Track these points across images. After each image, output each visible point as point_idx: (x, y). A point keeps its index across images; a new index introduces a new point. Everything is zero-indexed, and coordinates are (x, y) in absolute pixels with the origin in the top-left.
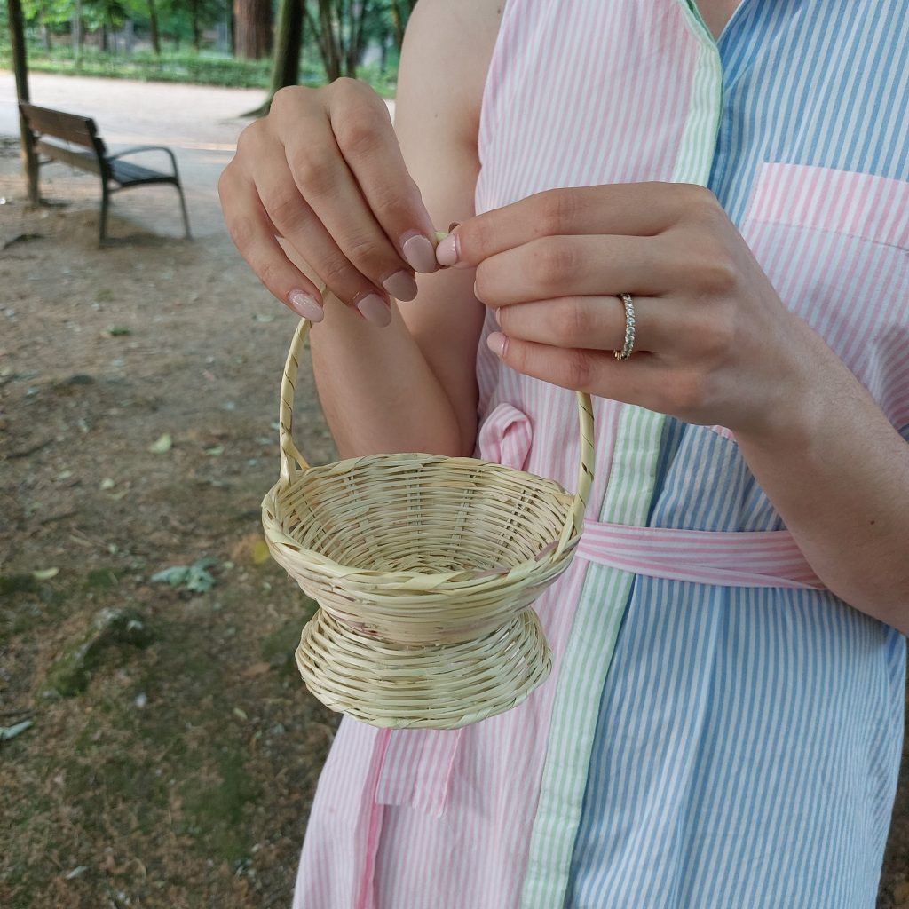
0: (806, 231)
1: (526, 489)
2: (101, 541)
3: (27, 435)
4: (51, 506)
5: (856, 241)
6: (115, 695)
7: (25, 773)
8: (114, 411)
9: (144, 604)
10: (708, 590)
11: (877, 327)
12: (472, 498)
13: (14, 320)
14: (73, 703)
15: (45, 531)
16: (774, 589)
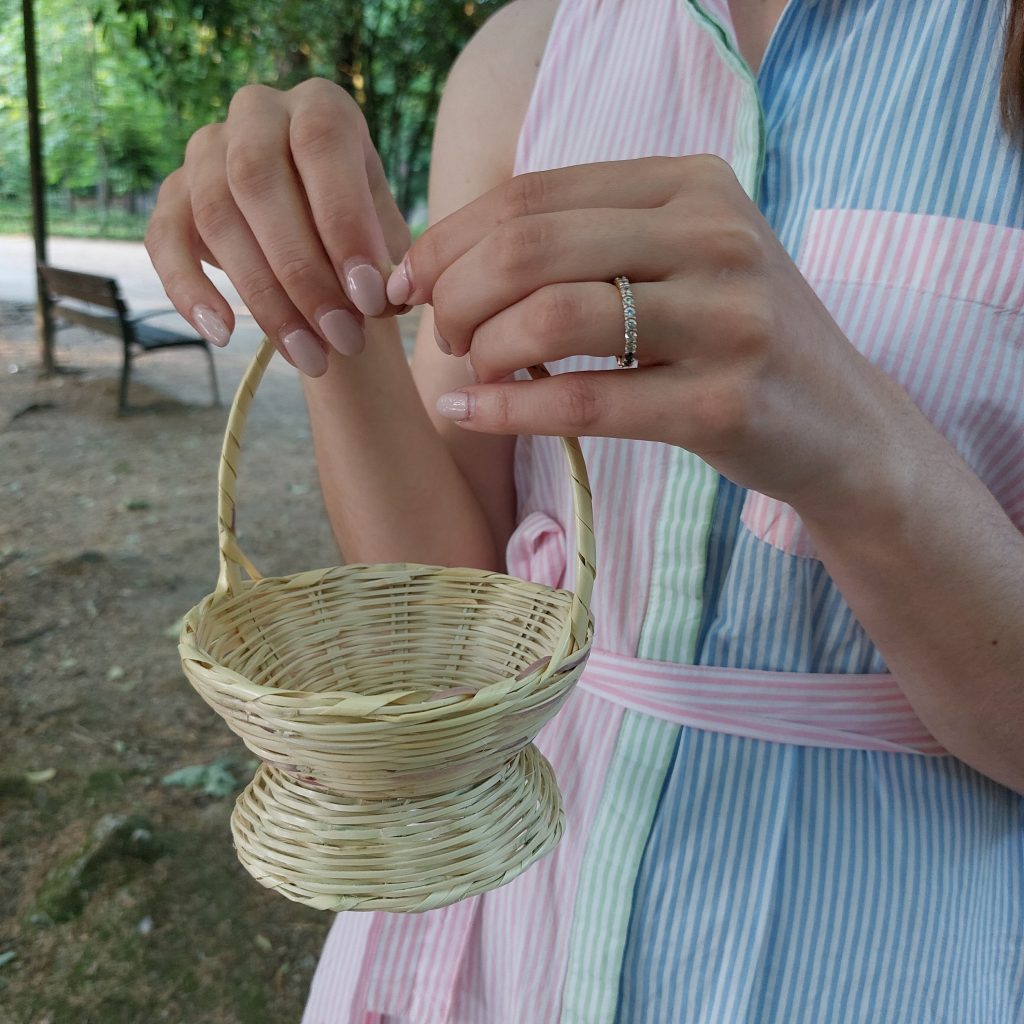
0: (865, 289)
1: (537, 604)
2: (105, 737)
3: (27, 619)
4: (51, 699)
5: (927, 298)
6: (115, 920)
7: (5, 1016)
8: (127, 592)
9: (153, 811)
10: (775, 749)
11: (962, 404)
12: (473, 619)
13: (21, 495)
14: (65, 930)
15: (42, 727)
16: (864, 752)
